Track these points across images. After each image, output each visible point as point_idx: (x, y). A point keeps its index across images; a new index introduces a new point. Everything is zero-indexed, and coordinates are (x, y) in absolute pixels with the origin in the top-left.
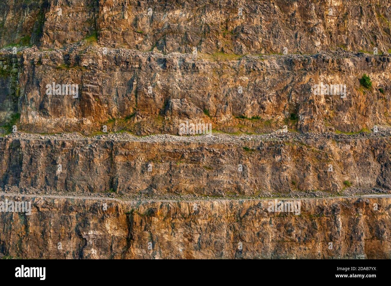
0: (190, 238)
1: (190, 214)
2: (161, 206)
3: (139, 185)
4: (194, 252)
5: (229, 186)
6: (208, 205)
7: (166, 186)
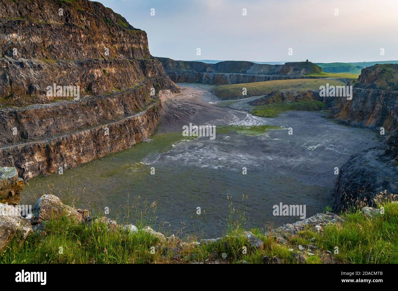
0: (79, 151)
1: (77, 140)
2: (63, 139)
3: (40, 132)
4: (81, 157)
5: (84, 124)
6: (83, 133)
7: (56, 130)
